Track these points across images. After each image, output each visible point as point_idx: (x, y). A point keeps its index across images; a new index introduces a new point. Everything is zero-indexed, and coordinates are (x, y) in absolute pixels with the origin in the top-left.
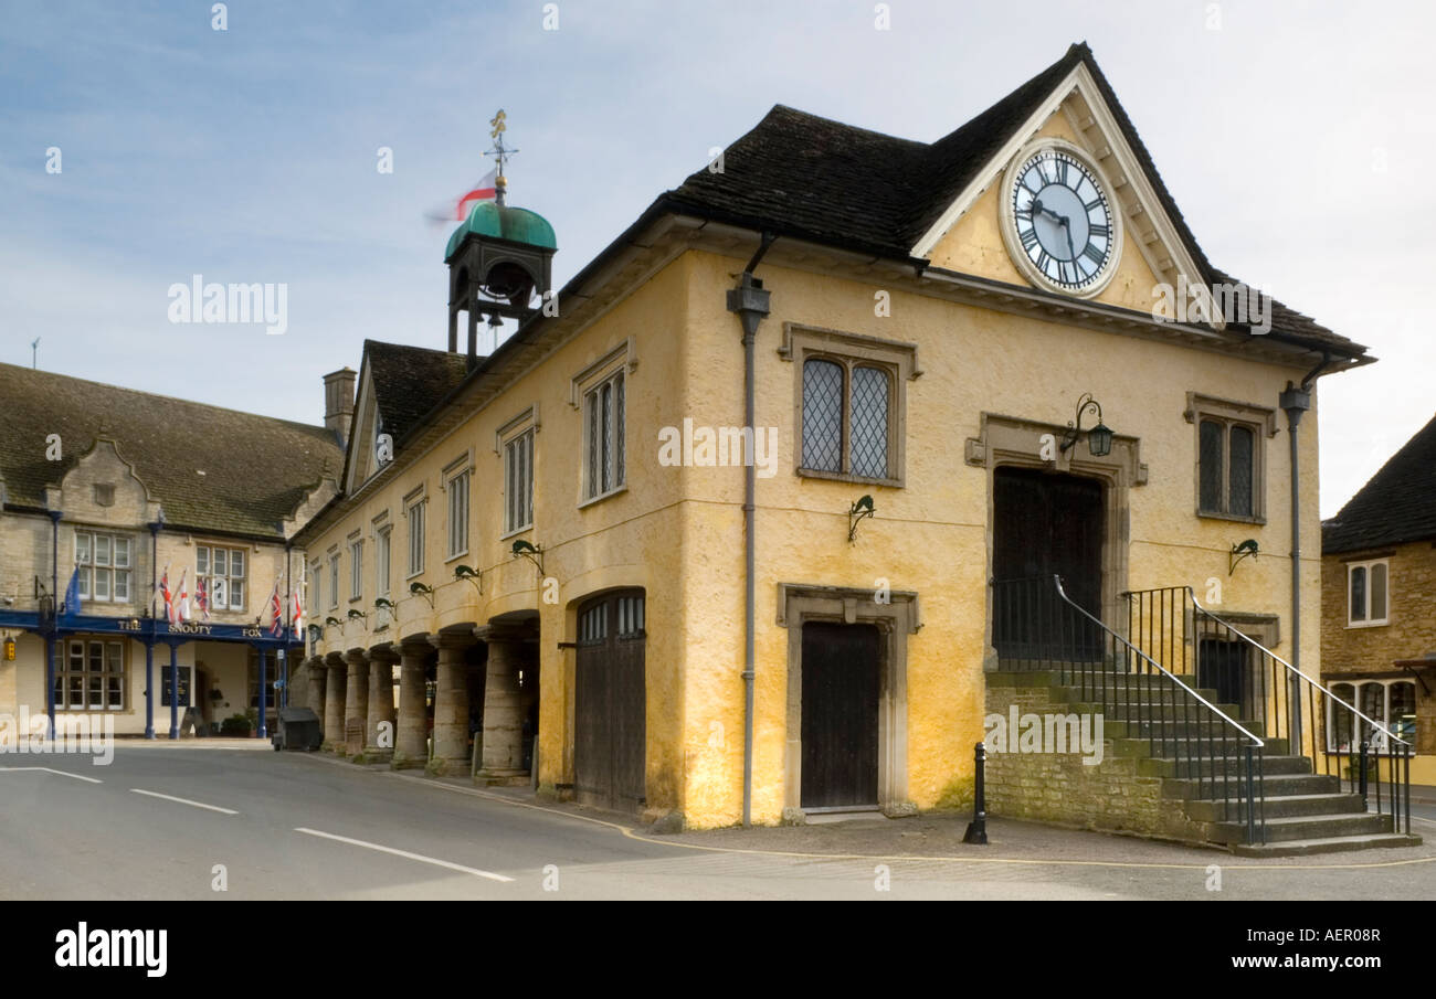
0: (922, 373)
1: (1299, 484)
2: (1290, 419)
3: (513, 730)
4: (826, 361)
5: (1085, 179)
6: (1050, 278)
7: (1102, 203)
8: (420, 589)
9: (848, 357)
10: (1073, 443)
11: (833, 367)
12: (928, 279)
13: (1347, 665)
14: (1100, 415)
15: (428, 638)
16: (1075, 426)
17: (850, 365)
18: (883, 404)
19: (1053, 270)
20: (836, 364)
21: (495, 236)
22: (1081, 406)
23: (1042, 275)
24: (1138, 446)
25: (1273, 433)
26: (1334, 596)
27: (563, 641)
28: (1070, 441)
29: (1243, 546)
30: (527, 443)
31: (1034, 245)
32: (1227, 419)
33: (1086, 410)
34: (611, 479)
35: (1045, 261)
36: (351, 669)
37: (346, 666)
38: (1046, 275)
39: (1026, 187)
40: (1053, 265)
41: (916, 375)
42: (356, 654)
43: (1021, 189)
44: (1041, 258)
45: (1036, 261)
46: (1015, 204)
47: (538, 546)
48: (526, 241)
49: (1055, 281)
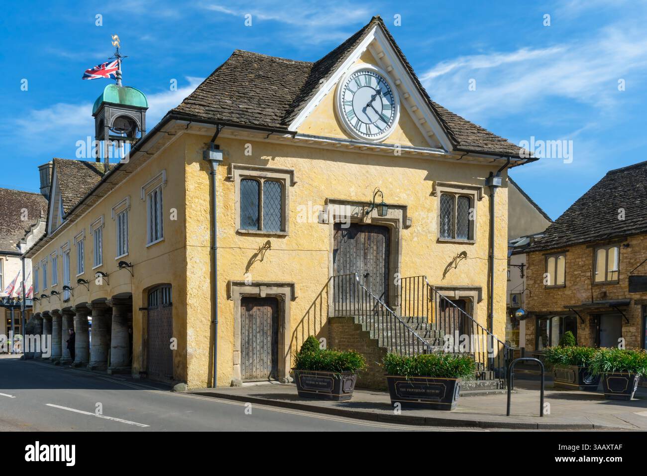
0: (297, 182)
1: (495, 222)
2: (491, 191)
3: (124, 347)
4: (251, 180)
5: (381, 82)
6: (361, 133)
7: (389, 93)
8: (82, 282)
9: (261, 177)
10: (371, 210)
11: (254, 182)
12: (298, 139)
13: (545, 308)
14: (382, 197)
15: (87, 305)
16: (373, 202)
17: (262, 181)
18: (279, 197)
19: (363, 129)
20: (256, 181)
21: (117, 103)
22: (375, 193)
23: (357, 132)
24: (406, 209)
25: (480, 199)
26: (539, 272)
27: (141, 307)
28: (370, 209)
29: (461, 254)
30: (126, 215)
31: (353, 118)
32: (456, 193)
33: (377, 195)
34: (159, 234)
35: (359, 125)
36: (54, 319)
37: (52, 318)
38: (359, 131)
39: (350, 90)
40: (363, 126)
41: (293, 184)
42: (55, 312)
43: (347, 91)
44: (357, 124)
45: (354, 125)
46: (343, 99)
47: (130, 264)
48: (132, 105)
49: (364, 134)
